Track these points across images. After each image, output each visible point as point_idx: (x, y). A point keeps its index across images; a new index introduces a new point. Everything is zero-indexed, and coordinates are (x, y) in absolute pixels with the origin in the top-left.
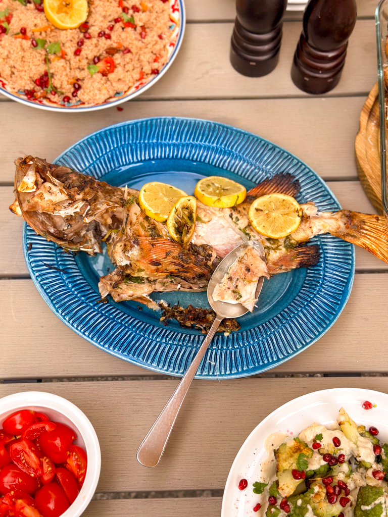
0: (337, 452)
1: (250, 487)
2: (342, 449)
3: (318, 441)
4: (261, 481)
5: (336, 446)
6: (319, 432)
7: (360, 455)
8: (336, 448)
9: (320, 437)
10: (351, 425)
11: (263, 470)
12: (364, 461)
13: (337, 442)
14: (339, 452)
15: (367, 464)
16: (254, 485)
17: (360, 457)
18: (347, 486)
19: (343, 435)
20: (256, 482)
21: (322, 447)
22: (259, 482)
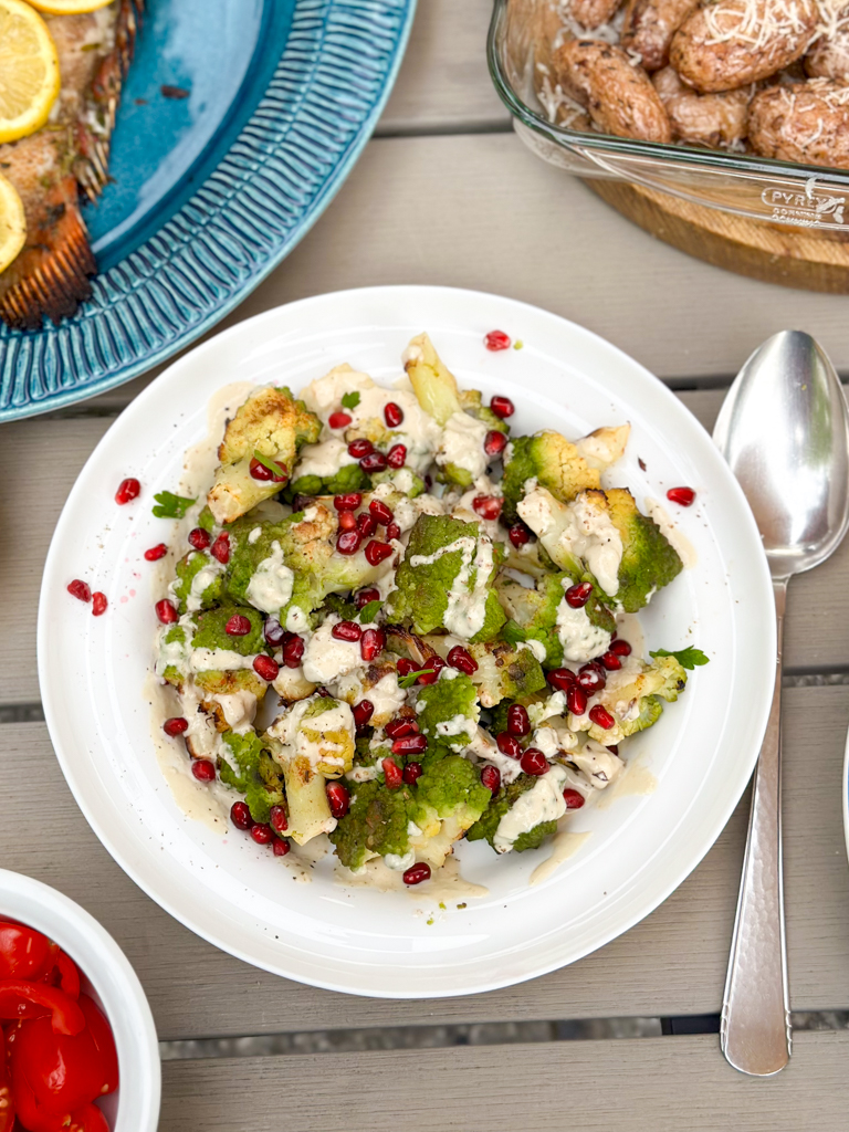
0: (389, 438)
1: (147, 501)
2: (404, 434)
3: (346, 411)
4: (177, 490)
5: (390, 424)
6: (352, 388)
7: (445, 450)
8: (388, 429)
9: (352, 400)
10: (437, 375)
11: (189, 465)
12: (452, 465)
13: (393, 414)
14: (393, 438)
15: (460, 473)
16: (158, 497)
17: (444, 453)
18: (392, 517)
19: (416, 401)
20: (166, 493)
21: (354, 424)
22: (173, 492)
